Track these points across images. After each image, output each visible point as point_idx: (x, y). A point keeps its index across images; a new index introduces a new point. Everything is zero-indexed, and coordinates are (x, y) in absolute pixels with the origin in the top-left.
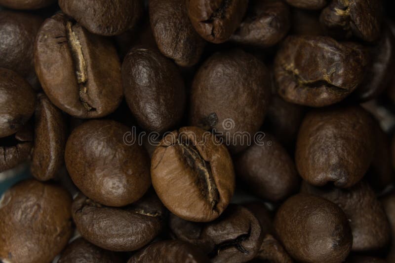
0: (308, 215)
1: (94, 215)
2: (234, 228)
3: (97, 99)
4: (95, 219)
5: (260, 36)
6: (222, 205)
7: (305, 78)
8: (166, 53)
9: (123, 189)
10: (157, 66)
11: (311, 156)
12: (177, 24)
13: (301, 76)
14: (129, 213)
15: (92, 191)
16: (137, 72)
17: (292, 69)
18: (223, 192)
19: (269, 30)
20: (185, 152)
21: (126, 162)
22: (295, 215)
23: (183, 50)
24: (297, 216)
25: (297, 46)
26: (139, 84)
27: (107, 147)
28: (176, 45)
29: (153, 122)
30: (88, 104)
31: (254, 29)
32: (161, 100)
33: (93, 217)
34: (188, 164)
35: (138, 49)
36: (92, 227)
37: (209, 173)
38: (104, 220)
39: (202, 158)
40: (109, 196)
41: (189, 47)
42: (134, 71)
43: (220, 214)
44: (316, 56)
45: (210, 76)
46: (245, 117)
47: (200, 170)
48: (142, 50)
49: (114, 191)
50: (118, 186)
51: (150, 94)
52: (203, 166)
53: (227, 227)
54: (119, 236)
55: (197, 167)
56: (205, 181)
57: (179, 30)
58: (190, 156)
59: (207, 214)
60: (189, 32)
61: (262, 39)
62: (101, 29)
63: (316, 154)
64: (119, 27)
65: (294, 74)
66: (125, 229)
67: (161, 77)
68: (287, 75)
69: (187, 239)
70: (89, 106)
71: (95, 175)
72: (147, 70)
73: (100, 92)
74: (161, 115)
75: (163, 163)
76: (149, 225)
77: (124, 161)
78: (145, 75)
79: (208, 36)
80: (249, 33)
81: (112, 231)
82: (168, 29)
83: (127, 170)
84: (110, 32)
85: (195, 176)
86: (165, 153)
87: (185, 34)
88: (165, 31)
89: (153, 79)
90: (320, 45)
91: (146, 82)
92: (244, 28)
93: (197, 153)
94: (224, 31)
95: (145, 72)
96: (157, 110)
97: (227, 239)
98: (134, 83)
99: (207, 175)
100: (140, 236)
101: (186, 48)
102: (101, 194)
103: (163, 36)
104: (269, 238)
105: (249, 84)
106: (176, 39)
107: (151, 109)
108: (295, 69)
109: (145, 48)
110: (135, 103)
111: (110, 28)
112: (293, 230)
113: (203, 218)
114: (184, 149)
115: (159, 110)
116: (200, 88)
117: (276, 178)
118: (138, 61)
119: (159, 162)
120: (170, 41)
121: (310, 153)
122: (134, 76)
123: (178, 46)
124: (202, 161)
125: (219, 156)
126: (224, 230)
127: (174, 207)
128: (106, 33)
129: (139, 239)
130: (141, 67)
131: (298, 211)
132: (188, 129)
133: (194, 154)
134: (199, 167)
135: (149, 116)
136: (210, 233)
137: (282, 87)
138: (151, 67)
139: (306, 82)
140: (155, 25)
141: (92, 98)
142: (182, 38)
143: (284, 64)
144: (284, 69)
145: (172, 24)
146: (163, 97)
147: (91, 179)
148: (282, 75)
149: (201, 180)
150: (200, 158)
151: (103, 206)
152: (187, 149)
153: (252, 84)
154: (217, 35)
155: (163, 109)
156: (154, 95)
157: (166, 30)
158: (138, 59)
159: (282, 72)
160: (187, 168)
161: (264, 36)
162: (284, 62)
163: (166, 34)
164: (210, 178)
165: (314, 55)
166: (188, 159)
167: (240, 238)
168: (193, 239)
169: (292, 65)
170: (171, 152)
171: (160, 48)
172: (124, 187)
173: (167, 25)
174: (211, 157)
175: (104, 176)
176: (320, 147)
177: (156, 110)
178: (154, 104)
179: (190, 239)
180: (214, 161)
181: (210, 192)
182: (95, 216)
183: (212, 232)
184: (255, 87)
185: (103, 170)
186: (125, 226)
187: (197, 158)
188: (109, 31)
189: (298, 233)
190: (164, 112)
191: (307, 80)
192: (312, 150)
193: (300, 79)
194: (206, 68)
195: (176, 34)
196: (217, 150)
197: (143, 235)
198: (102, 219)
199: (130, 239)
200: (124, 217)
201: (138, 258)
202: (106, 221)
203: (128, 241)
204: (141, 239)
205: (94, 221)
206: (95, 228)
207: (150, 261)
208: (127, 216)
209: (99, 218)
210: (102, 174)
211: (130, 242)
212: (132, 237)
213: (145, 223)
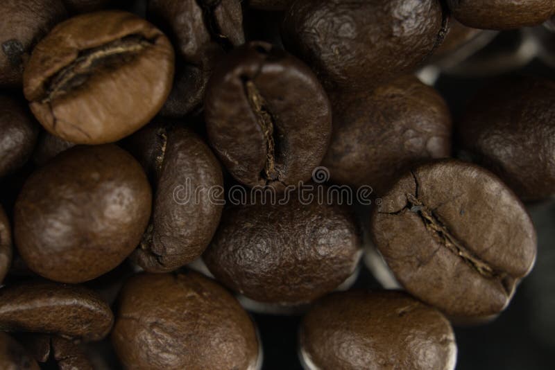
1: (166, 236)
2: (183, 12)
4: (172, 233)
6: (147, 30)
9: (122, 187)
14: (162, 179)
15: (127, 238)
20: (64, 90)
21: (79, 181)
29: (16, 142)
33: (169, 237)
34: (82, 84)
36: (186, 238)
37: (96, 51)
38: (173, 219)
39: (73, 63)
40: (134, 211)
43: (161, 33)
47: (92, 65)
49: (126, 202)
50: (118, 195)
52: (84, 61)
53: (183, 22)
55: (88, 70)
58: (70, 82)
59: (162, 53)
71: (101, 232)
74: (4, 128)
75: (80, 123)
76: (181, 147)
77: (77, 186)
81: (192, 206)
83: (93, 180)
86: (64, 122)
93: (65, 71)
99: (99, 54)
100: (198, 161)
102: (132, 224)
113: (169, 60)
114: (59, 90)
119: (80, 129)
124: (77, 63)
125: (70, 36)
126: (187, 27)
129: (203, 162)
132: (28, 86)
133: (66, 75)
134: (86, 68)
135: (7, 147)
136: (193, 49)
147: (107, 238)
149: (108, 64)
150: (73, 66)
151: (151, 221)
152: (59, 86)
160: (87, 86)
164: (104, 50)
166: (75, 84)
168: (202, 77)
170: (62, 112)
172: (119, 186)
174: (71, 49)
175: (102, 217)
179: (202, 81)
180: (77, 44)
181: (126, 49)
182: (168, 234)
183: (190, 47)
185: (93, 220)
187: (72, 71)
196: (61, 39)
197: (197, 156)
198: (172, 221)
199: (203, 177)
200: (168, 187)
201: (233, 164)
202: (174, 217)
203: (206, 178)
204: (203, 159)
205: (175, 235)
206: (186, 233)
207: (237, 144)
208: (167, 181)
209: (170, 226)
210: (98, 221)
211: (208, 176)
212: (200, 174)
213: (177, 153)
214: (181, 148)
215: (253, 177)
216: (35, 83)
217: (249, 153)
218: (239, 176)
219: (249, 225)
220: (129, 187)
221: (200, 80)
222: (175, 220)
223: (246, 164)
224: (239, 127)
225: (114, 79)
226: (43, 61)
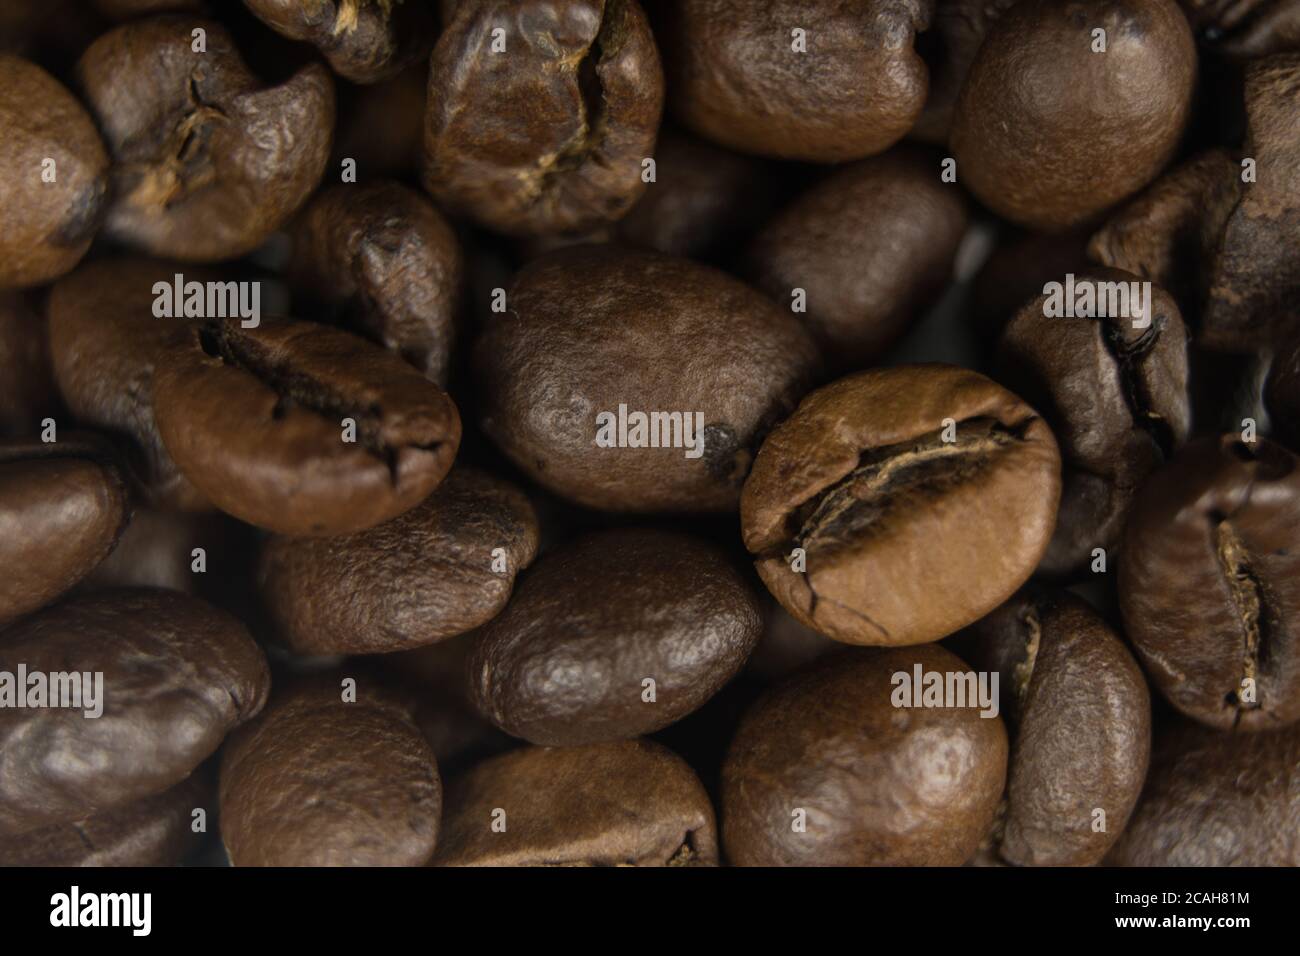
0: (1033, 121)
1: (1035, 828)
2: (1080, 368)
3: (657, 827)
4: (1049, 824)
5: (428, 284)
6: (1008, 408)
7: (569, 132)
8: (495, 602)
9: (955, 739)
10: (541, 631)
11: (832, 111)
12: (399, 564)
13: (563, 146)
14: (1031, 714)
15: (961, 839)
16: (566, 698)
17: (537, 173)
18: (963, 406)
19: (409, 253)
20: (833, 534)
21: (867, 729)
22: (1032, 162)
23: (485, 543)
24: (1035, 155)
25: (461, 158)
26: (604, 692)
27: (820, 794)
28: (472, 568)
29: (728, 643)
30: (673, 857)
31: (406, 305)
32: (659, 616)
33: (1042, 831)
34: (873, 524)
35: (485, 690)
36: (1078, 833)
37: (899, 452)
38: (1052, 795)
39: (848, 478)
40: (977, 784)
41: (475, 525)
42: (559, 710)
43: (1033, 413)
44: (497, 96)
45: (568, 450)
46: (704, 332)
47: (892, 481)
48: (485, 681)
49: (962, 768)
50: (947, 755)
51: (640, 653)
52: (875, 472)
53: (1078, 389)
54: (1107, 746)
55: (882, 492)
56: (925, 467)
57: (418, 558)
58: (845, 518)
59: (1040, 459)
60: (424, 525)
61: (440, 276)
62: (422, 821)
63: (825, 93)
64: (412, 758)
65: (554, 169)
66: (1085, 728)
67: (581, 618)
68: (556, 191)
69: (1110, 520)
70: (678, 853)
71: (911, 832)
72: (555, 667)
73: (633, 817)
74: (704, 615)
75: (869, 606)
76: (1072, 649)
77: (864, 738)
78: (575, 671)
79: (439, 463)
80: (422, 321)
81: (1092, 770)
82: (418, 596)
83: (896, 726)
84: (429, 788)
85: (912, 503)
86: (835, 603)
87: (433, 537)
88: (422, 605)
89: (589, 647)
90: (460, 82)
91: (598, 670)
92: (404, 335)
93: (833, 494)
94: (422, 408)
95: (566, 674)
96: (691, 628)
97: (1116, 389)
98: (602, 706)
99: (907, 458)
100: (1108, 678)
101: (480, 535)
102: (973, 810)
103: (439, 611)
104: (1101, 247)
105: (595, 322)
106: (450, 569)
107: (688, 648)
108: (537, 166)
109: (481, 670)
110: (669, 703)
111: (418, 789)
112: (1078, 167)
113: (1052, 472)
114: (821, 535)
115: (689, 624)
116: (609, 484)
117: (901, 225)
118: (525, 696)
119: (866, 619)
120: (456, 590)
121: (822, 115)
122: (579, 707)
123: (474, 562)
124: (858, 476)
125: (843, 419)
126: (1087, 400)
127: (1014, 569)
128: (434, 803)
129: (1117, 680)
130: (547, 687)
131: (1016, 152)
132: (752, 524)
133: (836, 503)
134: (879, 488)
135: (710, 654)
136: (1097, 445)
137: (600, 209)
138: (547, 652)
139: (582, 128)
140: (404, 638)
141: (651, 847)
142: (446, 549)
143: (519, 200)
144: (538, 200)
145: (399, 582)
146: (647, 609)
147: (923, 844)
148: (554, 208)
149: (926, 480)
150: (850, 483)
151: (1006, 795)
152: (822, 526)
153: (597, 311)
154: (436, 431)
155: (686, 610)
156: (641, 643)
157: (419, 601)
158: (520, 695)
159: (548, 207)
160: (884, 528)
161: (430, 272)
162: (511, 203)
163: (432, 604)
164: (916, 451)
165: (493, 104)
166: (855, 524)
167: (1115, 348)
168: (1110, 499)
169: (523, 175)
170: (829, 582)
171: (480, 622)
172: (948, 735)
173: (402, 597)
174: (846, 448)
175: (915, 802)
176: (803, 82)
177: (691, 632)
178: (671, 640)
179: (1110, 508)
180: (859, 437)
181: (963, 450)
182: (1040, 825)
183: (1091, 442)
184: (603, 302)
185: (895, 808)
186: (1075, 726)
187: (849, 494)
188: (429, 794)
189: (1090, 151)
190: (695, 607)
191: (578, 125)
192: (810, 107)
193: (572, 146)
194: (541, 464)
195: (434, 570)
196: (822, 426)
197: (1106, 668)
198: (1050, 800)
199: (1116, 712)
200: (1045, 731)
201: (1174, 680)
202: (1056, 791)
203: (1122, 715)
204: (1117, 675)
205: (1054, 828)
206: (1079, 824)
207: (1188, 642)
208: (1040, 720)
209: (1045, 810)
210: (907, 811)
211: (1128, 710)
212: (1112, 705)
213: (1064, 661)
214: (1072, 652)
215: (1214, 703)
216: (768, 520)
217: (1211, 658)
218: (1184, 702)
219: (1200, 799)
220: (968, 736)
221: (1104, 503)
222: (1057, 798)
223: (1201, 680)
224: (1195, 610)
225: (940, 515)
226: (786, 472)
